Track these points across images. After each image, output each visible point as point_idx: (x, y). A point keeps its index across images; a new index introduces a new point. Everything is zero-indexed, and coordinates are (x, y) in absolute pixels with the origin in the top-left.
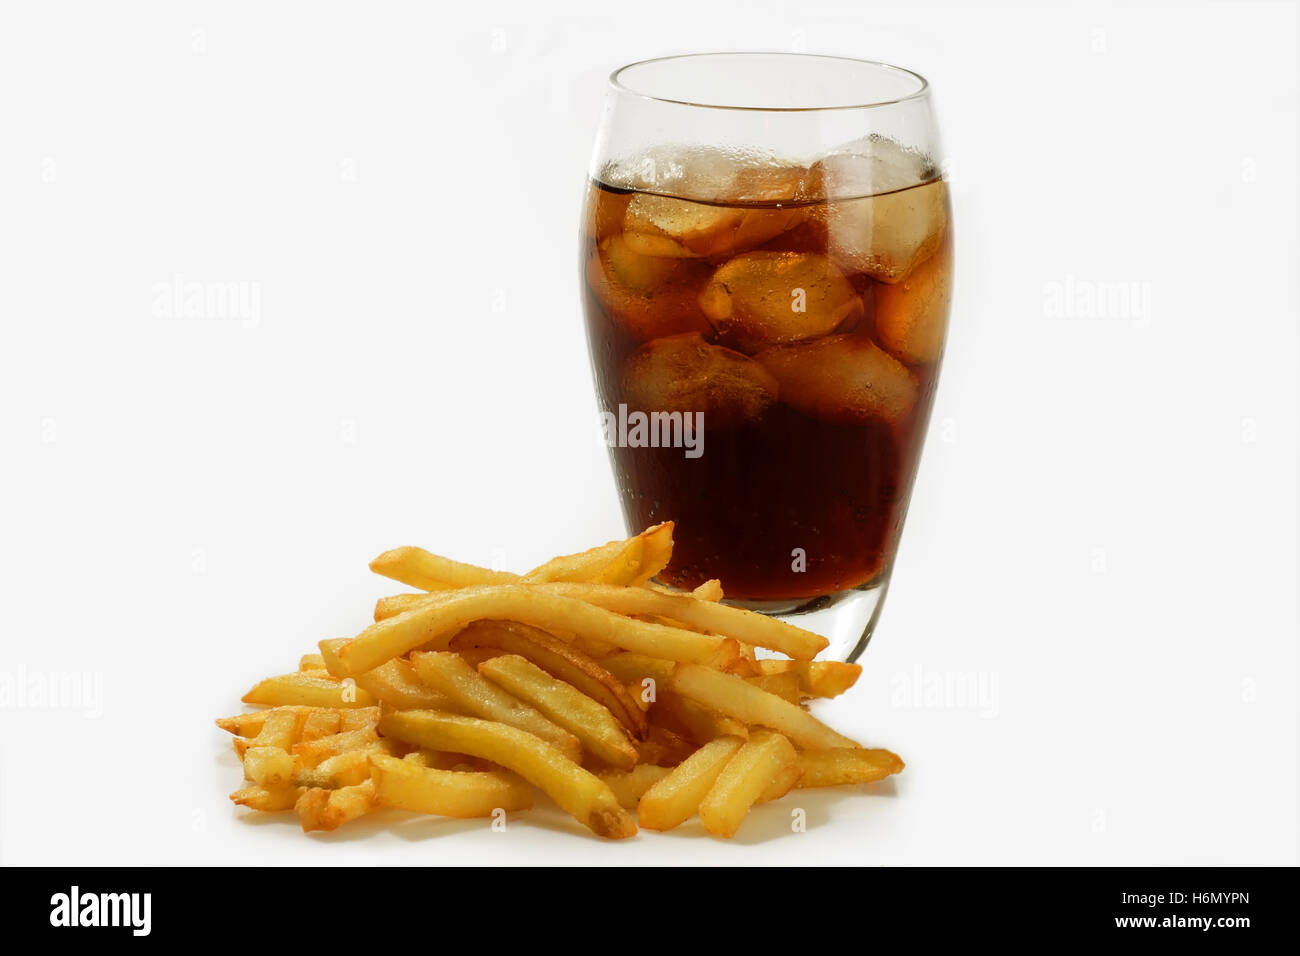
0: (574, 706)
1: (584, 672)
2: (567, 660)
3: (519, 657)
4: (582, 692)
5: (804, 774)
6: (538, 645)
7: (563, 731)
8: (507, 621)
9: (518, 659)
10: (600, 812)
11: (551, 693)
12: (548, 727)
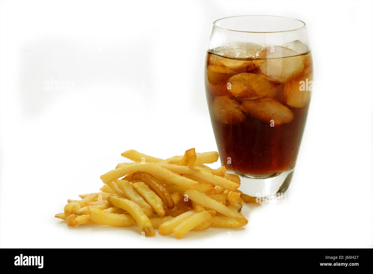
0: (153, 198)
1: (158, 188)
2: (155, 185)
3: (143, 183)
4: (156, 194)
5: (214, 223)
6: (149, 180)
7: (147, 205)
8: (143, 173)
9: (142, 183)
10: (145, 228)
11: (149, 194)
12: (145, 203)
